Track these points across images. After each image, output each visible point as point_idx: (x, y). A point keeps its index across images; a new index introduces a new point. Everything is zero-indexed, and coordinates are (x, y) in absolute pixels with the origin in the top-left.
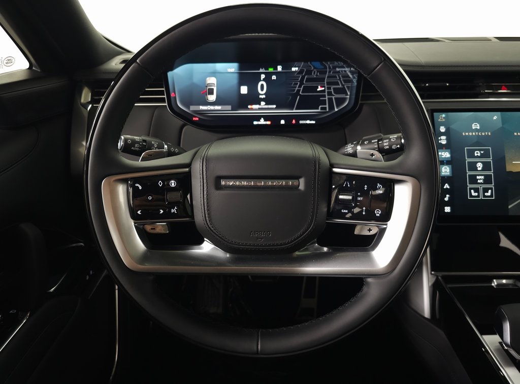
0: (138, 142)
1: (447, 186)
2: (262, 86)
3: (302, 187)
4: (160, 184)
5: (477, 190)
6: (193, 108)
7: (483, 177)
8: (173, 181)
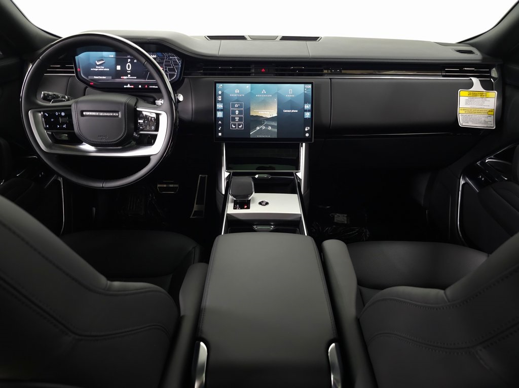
0: (51, 95)
1: (220, 122)
2: (129, 65)
3: (120, 116)
4: (57, 114)
5: (235, 125)
6: (90, 77)
7: (238, 118)
8: (63, 113)
